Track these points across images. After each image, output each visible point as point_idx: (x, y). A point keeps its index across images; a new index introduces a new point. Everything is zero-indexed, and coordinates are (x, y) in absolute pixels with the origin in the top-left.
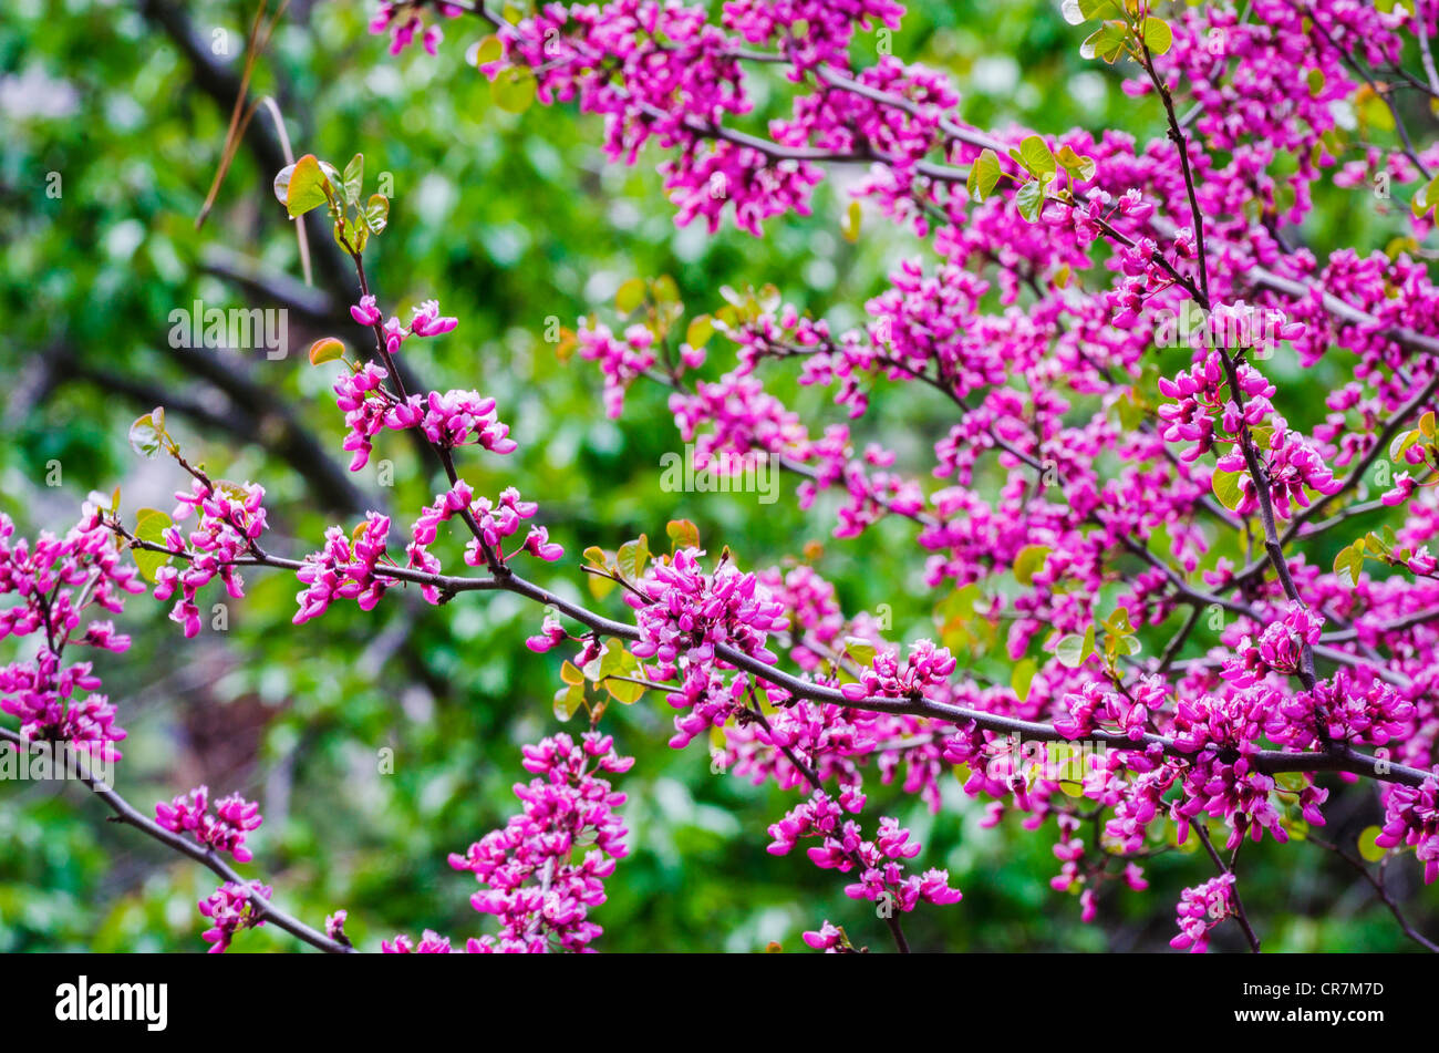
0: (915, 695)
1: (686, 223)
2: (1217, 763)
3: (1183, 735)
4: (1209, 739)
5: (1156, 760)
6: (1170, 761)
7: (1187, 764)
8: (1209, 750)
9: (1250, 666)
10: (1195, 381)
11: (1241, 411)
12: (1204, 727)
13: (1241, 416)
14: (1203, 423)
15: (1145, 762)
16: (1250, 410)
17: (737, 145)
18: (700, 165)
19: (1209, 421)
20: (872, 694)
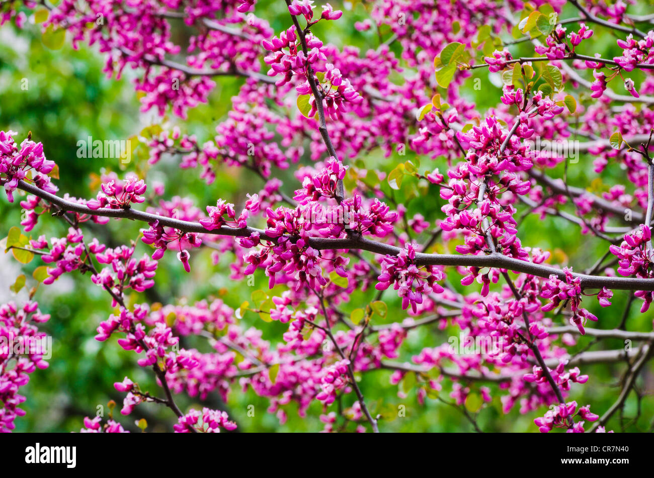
0: (126, 207)
1: (145, 111)
2: (288, 242)
3: (271, 229)
4: (285, 231)
5: (256, 241)
6: (264, 242)
7: (274, 245)
8: (284, 236)
9: (309, 194)
10: (282, 41)
11: (306, 55)
12: (282, 224)
13: (305, 59)
14: (286, 63)
15: (249, 242)
16: (310, 56)
17: (171, 69)
18: (152, 80)
19: (290, 63)
20: (103, 206)
